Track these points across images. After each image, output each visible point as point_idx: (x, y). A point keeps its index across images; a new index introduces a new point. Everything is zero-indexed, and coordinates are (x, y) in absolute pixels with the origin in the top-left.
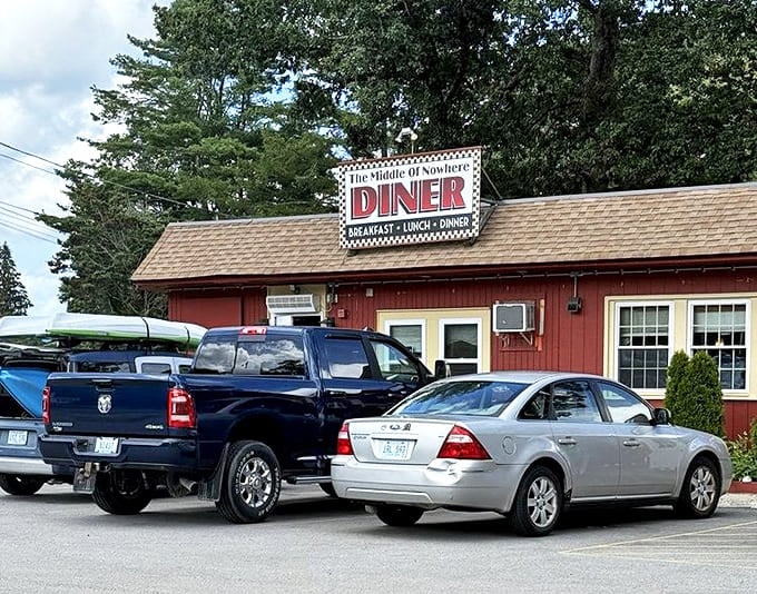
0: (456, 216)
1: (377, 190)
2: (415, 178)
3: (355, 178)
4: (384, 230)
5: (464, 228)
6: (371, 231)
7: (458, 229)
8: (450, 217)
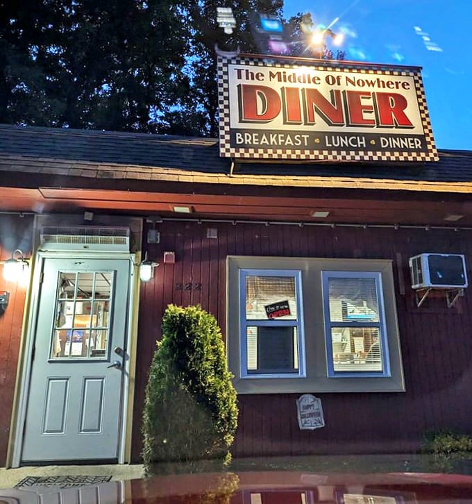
0: (403, 137)
1: (279, 93)
2: (335, 87)
3: (243, 73)
4: (294, 141)
5: (418, 151)
6: (273, 140)
7: (409, 151)
8: (395, 136)
